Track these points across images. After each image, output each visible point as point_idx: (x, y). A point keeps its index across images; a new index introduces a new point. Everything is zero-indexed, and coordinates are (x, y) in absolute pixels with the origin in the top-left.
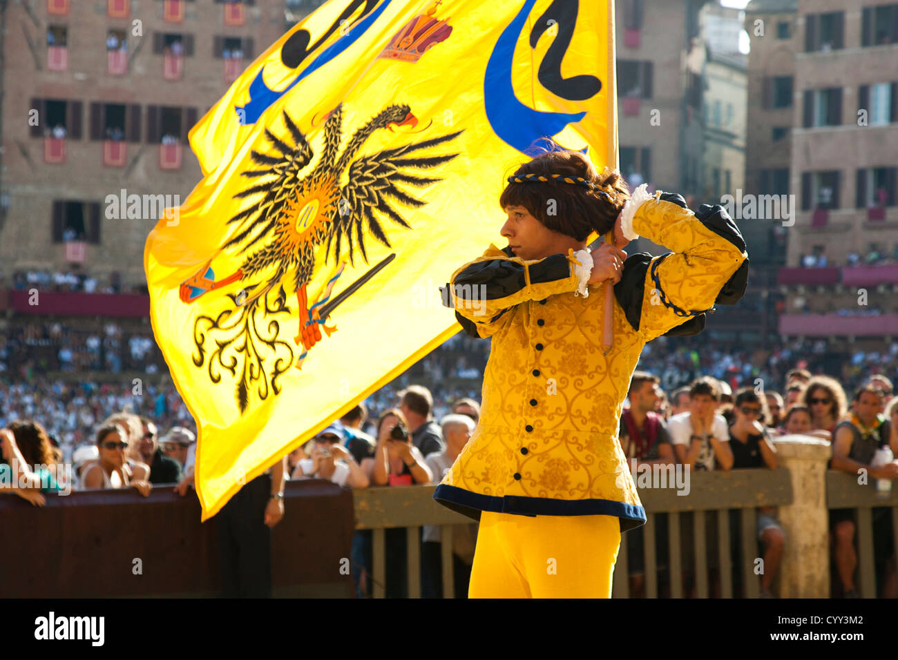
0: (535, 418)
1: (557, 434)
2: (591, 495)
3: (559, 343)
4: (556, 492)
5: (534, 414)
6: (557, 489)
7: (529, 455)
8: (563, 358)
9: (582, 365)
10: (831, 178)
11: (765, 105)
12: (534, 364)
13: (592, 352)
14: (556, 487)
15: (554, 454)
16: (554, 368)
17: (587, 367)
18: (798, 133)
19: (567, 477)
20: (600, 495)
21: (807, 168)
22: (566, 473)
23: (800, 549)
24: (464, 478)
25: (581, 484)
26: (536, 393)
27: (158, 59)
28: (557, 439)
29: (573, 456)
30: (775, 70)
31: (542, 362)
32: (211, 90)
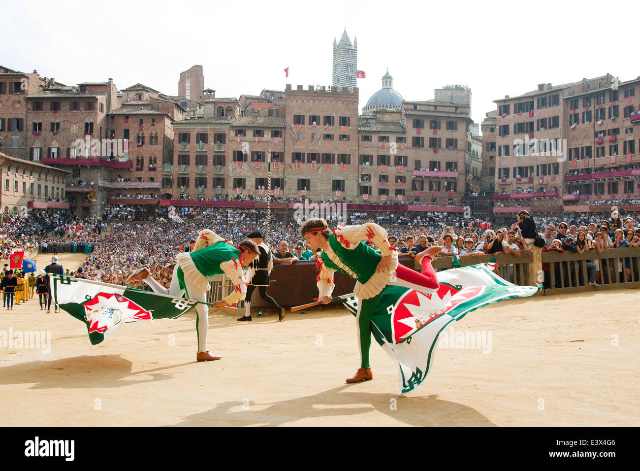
10: (507, 170)
11: (488, 150)
18: (497, 157)
21: (500, 167)
27: (325, 141)
30: (490, 141)
32: (339, 149)
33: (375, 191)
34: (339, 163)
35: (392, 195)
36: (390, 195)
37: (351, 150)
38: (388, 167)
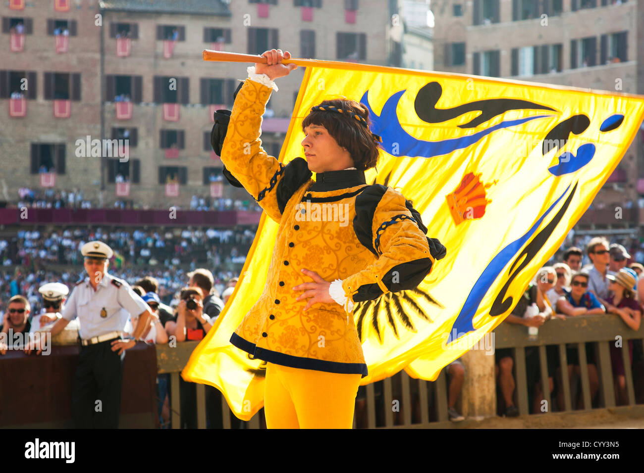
0: (283, 295)
1: (296, 308)
2: (308, 355)
3: (306, 244)
4: (287, 349)
5: (282, 292)
6: (289, 347)
7: (275, 320)
8: (306, 255)
9: (319, 261)
11: (446, 63)
12: (287, 256)
13: (329, 254)
14: (288, 346)
15: (291, 322)
16: (299, 261)
17: (323, 263)
19: (297, 339)
20: (315, 355)
22: (296, 337)
23: (475, 378)
24: (244, 330)
25: (304, 346)
26: (285, 277)
27: (6, 35)
28: (295, 312)
29: (303, 325)
30: (453, 39)
31: (292, 256)
32: (46, 58)
33: (149, 173)
34: (48, 96)
35: (195, 182)
36: (190, 183)
37: (81, 61)
38: (183, 109)
